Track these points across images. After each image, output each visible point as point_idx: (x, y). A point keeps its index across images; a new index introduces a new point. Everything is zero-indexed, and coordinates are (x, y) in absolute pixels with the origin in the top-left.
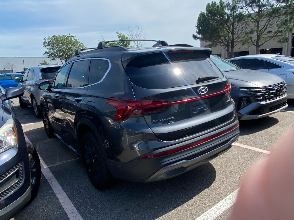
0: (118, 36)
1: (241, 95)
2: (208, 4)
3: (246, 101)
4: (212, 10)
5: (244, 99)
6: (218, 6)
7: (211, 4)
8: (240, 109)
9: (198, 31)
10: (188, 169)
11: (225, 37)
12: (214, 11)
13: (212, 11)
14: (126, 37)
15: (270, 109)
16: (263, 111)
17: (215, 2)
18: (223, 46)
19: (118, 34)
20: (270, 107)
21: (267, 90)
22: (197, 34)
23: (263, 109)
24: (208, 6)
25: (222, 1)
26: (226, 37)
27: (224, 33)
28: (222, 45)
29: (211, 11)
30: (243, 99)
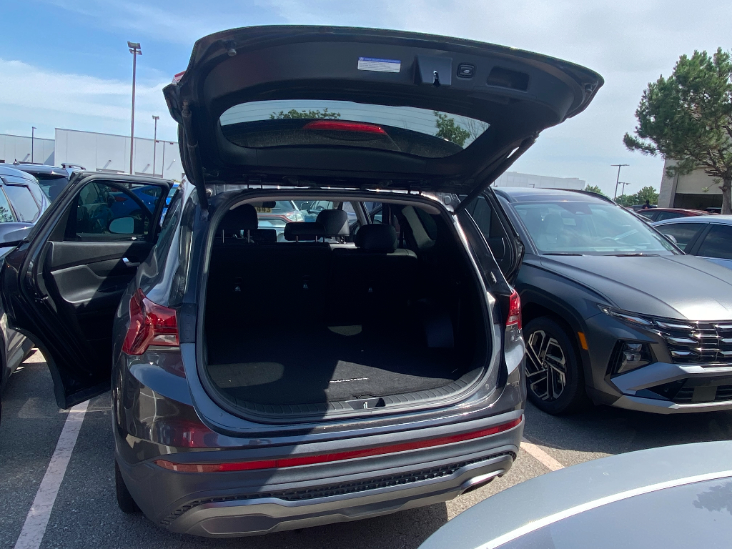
0: (438, 121)
1: (625, 333)
2: (683, 58)
3: (640, 353)
4: (688, 73)
5: (633, 346)
6: (710, 64)
7: (689, 57)
8: (615, 374)
9: (639, 127)
10: (283, 525)
11: (720, 151)
12: (695, 78)
13: (689, 78)
14: (455, 126)
15: (719, 393)
16: (691, 395)
17: (705, 54)
18: (715, 174)
19: (438, 118)
20: (719, 387)
21: (713, 333)
22: (636, 134)
23: (693, 389)
24: (681, 62)
25: (723, 52)
26: (724, 152)
27: (717, 140)
28: (711, 173)
29: (684, 77)
30: (630, 345)
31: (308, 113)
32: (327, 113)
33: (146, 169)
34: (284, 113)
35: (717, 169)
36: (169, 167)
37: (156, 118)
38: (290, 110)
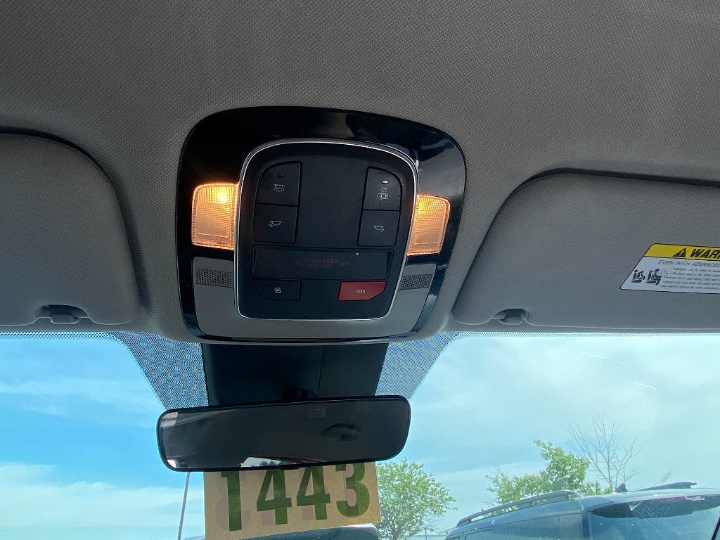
0: (542, 451)
19: (541, 448)
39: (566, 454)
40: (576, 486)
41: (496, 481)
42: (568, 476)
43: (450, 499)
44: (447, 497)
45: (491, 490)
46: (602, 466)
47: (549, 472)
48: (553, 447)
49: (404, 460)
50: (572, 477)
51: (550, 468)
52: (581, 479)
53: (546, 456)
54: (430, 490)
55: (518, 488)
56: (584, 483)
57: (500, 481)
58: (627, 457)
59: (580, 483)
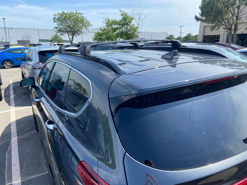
11: (228, 20)
18: (226, 29)
19: (121, 12)
22: (199, 15)
26: (230, 20)
27: (228, 16)
28: (224, 28)
31: (69, 13)
32: (77, 12)
33: (2, 40)
34: (60, 14)
35: (227, 27)
36: (12, 39)
37: (4, 19)
38: (62, 12)
39: (128, 16)
40: (129, 25)
41: (106, 20)
42: (127, 22)
43: (91, 25)
44: (90, 24)
45: (104, 23)
46: (137, 20)
47: (122, 20)
48: (125, 13)
49: (76, 11)
50: (128, 22)
51: (122, 19)
52: (130, 23)
53: (122, 15)
54: (85, 22)
55: (112, 23)
56: (131, 24)
57: (107, 20)
58: (145, 18)
59: (130, 24)
